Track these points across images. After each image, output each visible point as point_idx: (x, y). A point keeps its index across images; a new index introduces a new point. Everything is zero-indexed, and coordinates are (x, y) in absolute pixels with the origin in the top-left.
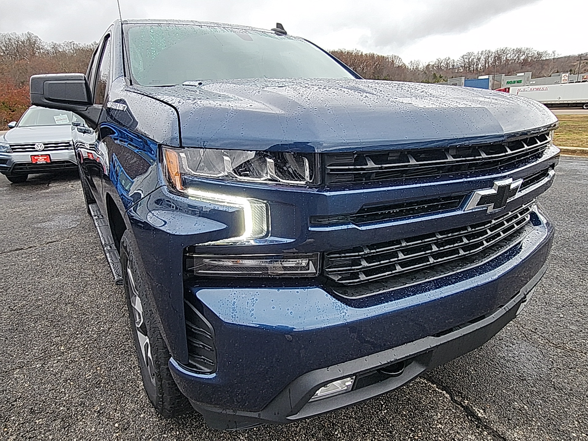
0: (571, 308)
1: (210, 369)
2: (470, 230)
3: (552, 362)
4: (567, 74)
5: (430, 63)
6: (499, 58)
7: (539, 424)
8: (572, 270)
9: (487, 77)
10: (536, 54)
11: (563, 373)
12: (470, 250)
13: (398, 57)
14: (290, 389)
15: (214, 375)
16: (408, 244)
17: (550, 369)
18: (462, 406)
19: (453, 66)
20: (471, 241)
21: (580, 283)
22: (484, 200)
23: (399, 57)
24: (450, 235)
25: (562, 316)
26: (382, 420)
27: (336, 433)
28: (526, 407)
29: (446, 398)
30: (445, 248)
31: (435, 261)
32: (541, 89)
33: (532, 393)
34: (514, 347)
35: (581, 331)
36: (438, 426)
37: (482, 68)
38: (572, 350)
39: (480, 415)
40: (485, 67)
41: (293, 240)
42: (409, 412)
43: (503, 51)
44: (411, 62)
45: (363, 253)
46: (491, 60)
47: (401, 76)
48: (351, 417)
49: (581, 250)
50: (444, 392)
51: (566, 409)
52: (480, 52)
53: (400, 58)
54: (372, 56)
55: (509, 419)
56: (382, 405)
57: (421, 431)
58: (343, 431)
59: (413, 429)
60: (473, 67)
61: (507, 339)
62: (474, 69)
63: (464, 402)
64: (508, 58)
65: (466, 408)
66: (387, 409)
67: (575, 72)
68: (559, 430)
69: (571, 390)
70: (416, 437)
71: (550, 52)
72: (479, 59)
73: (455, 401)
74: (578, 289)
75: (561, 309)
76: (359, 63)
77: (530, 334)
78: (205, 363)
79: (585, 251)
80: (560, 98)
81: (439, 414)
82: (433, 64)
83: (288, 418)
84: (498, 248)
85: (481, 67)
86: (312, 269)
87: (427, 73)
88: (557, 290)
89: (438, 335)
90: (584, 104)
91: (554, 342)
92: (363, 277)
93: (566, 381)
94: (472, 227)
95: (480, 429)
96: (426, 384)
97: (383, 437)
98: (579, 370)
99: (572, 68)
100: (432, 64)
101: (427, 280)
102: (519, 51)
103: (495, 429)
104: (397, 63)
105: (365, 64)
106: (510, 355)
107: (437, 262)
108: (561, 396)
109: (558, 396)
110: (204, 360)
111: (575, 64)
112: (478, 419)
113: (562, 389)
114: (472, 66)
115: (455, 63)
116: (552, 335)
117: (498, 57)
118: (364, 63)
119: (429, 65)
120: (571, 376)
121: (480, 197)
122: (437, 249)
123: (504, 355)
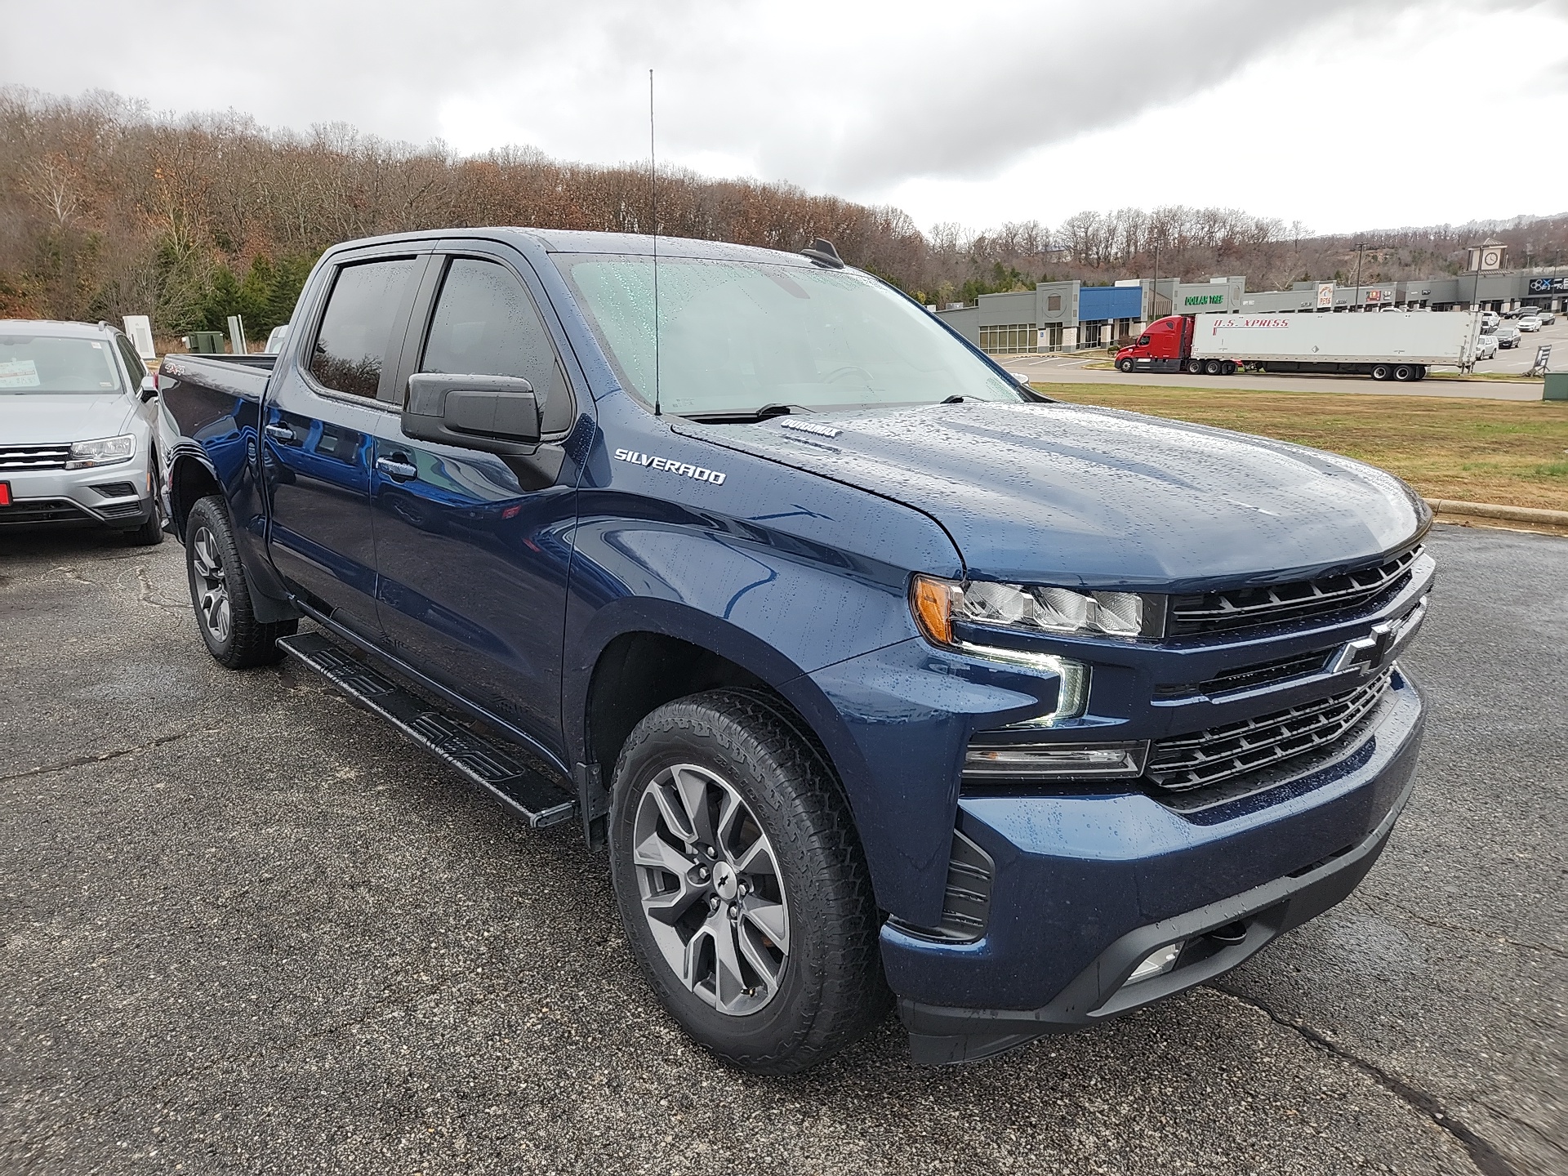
0: (1440, 854)
1: (973, 934)
2: (1331, 702)
3: (1427, 950)
4: (1331, 286)
5: (986, 235)
6: (1163, 232)
7: (1427, 1045)
8: (1427, 781)
9: (1135, 283)
10: (1253, 228)
11: (1449, 965)
12: (1326, 736)
13: (901, 212)
14: (1099, 963)
15: (982, 943)
16: (1258, 726)
17: (1426, 961)
18: (1295, 1028)
19: (1046, 246)
20: (1331, 720)
21: (1448, 806)
22: (1361, 655)
23: (905, 212)
24: (1308, 711)
25: (1426, 869)
26: (1164, 1057)
27: (1092, 1083)
28: (1399, 1021)
29: (1263, 1016)
30: (1299, 731)
31: (1284, 754)
32: (1272, 322)
33: (1405, 1000)
34: (1355, 927)
35: (1465, 895)
36: (1265, 1060)
37: (1119, 255)
38: (1455, 927)
39: (1328, 1039)
40: (1128, 252)
41: (1124, 721)
42: (1207, 1041)
43: (1173, 216)
44: (936, 228)
45: (1203, 740)
46: (1142, 237)
47: (910, 265)
48: (1107, 1057)
49: (1436, 740)
50: (1256, 1007)
51: (1464, 1020)
52: (1114, 214)
53: (907, 216)
54: (831, 206)
55: (1377, 1042)
56: (1155, 1035)
57: (1239, 1069)
58: (1103, 1078)
59: (1224, 1067)
60: (1097, 253)
61: (1339, 914)
62: (1099, 258)
63: (1296, 1022)
64: (1184, 234)
65: (1303, 1031)
66: (1166, 1040)
67: (1347, 279)
68: (1460, 1051)
69: (1467, 991)
70: (1235, 1079)
71: (1288, 224)
72: (1112, 232)
73: (1280, 1022)
74: (1446, 819)
75: (1423, 858)
76: (794, 221)
77: (1378, 904)
78: (963, 925)
79: (1444, 741)
80: (1317, 349)
81: (1259, 1042)
82: (995, 236)
83: (1089, 1014)
84: (1357, 733)
85: (1117, 253)
86: (1132, 767)
87: (979, 260)
88: (1407, 821)
89: (1294, 875)
90: (1374, 365)
91: (1422, 915)
92: (1195, 779)
93: (1456, 977)
94: (1334, 698)
95: (1336, 1059)
96: (1218, 997)
97: (1177, 1081)
98: (1474, 959)
99: (1340, 269)
100: (989, 236)
101: (1277, 784)
102: (1212, 218)
103: (1360, 1058)
104: (900, 228)
105: (812, 225)
106: (1352, 941)
107: (1287, 755)
108: (1453, 1001)
109: (1448, 1002)
110: (963, 919)
111: (1347, 258)
112: (1328, 1045)
113: (1451, 991)
114: (1095, 249)
115: (1051, 239)
116: (1418, 903)
117: (1160, 229)
118: (809, 222)
119: (982, 239)
120: (1462, 970)
121: (1355, 651)
122: (1290, 734)
123: (1342, 942)
